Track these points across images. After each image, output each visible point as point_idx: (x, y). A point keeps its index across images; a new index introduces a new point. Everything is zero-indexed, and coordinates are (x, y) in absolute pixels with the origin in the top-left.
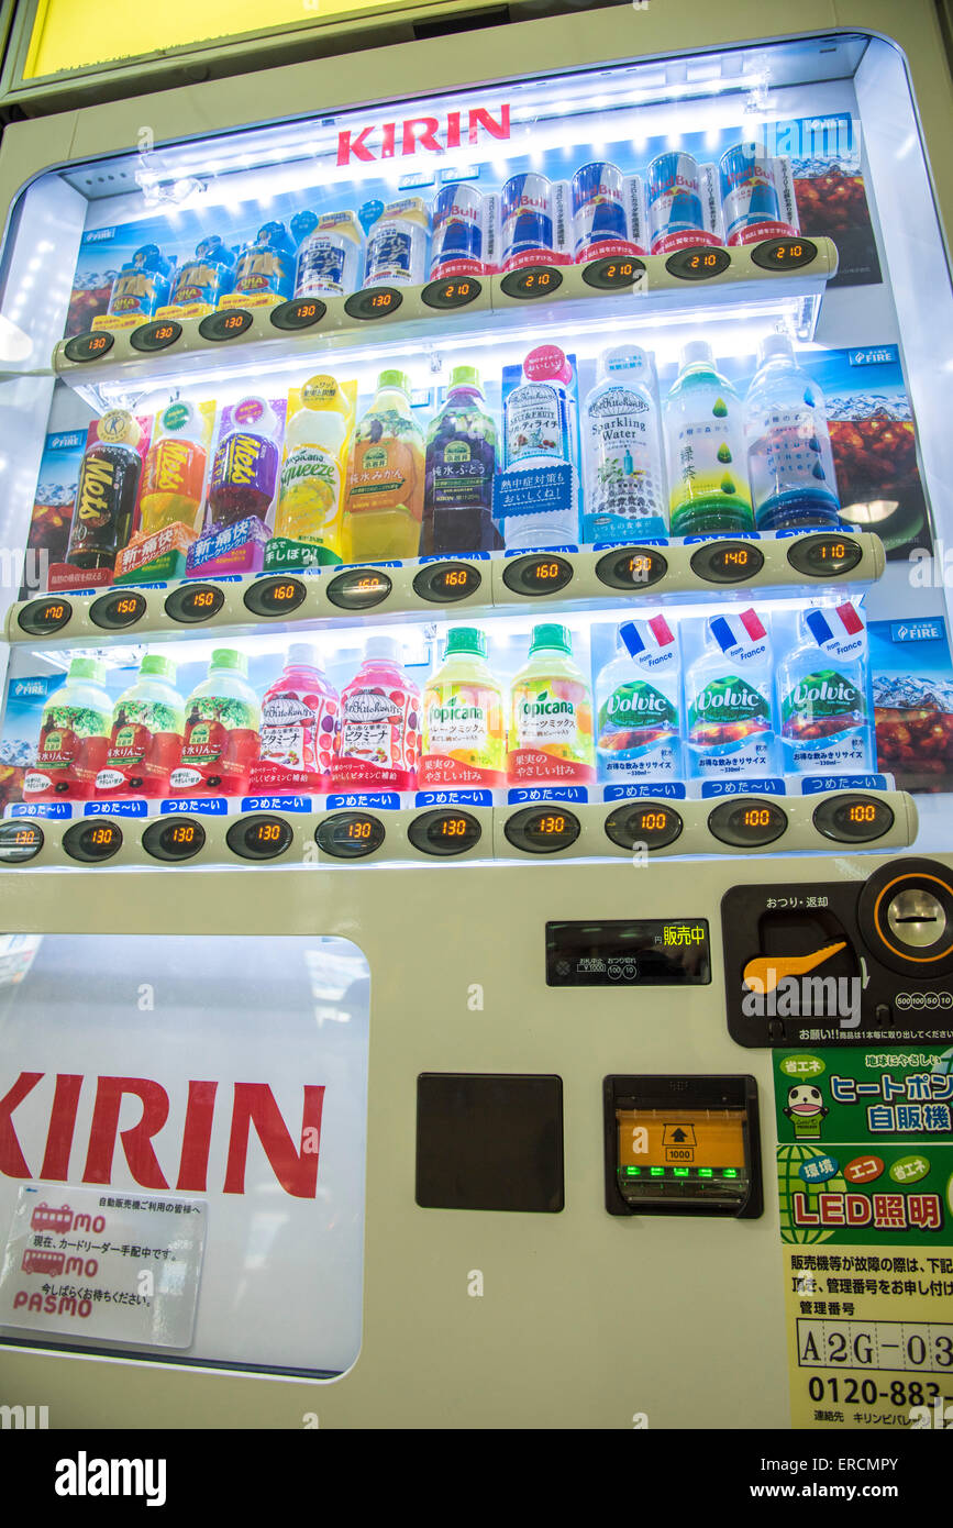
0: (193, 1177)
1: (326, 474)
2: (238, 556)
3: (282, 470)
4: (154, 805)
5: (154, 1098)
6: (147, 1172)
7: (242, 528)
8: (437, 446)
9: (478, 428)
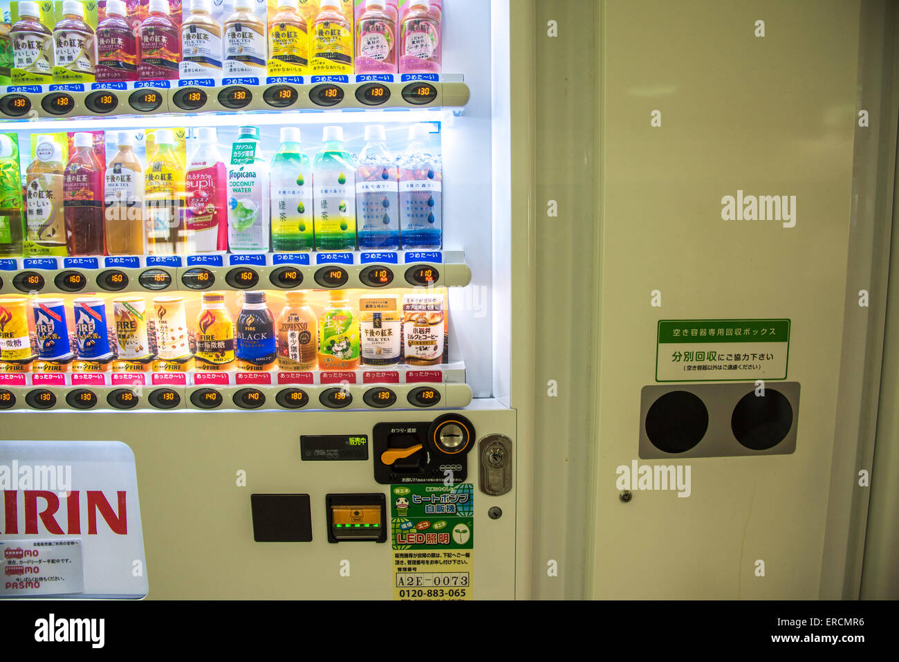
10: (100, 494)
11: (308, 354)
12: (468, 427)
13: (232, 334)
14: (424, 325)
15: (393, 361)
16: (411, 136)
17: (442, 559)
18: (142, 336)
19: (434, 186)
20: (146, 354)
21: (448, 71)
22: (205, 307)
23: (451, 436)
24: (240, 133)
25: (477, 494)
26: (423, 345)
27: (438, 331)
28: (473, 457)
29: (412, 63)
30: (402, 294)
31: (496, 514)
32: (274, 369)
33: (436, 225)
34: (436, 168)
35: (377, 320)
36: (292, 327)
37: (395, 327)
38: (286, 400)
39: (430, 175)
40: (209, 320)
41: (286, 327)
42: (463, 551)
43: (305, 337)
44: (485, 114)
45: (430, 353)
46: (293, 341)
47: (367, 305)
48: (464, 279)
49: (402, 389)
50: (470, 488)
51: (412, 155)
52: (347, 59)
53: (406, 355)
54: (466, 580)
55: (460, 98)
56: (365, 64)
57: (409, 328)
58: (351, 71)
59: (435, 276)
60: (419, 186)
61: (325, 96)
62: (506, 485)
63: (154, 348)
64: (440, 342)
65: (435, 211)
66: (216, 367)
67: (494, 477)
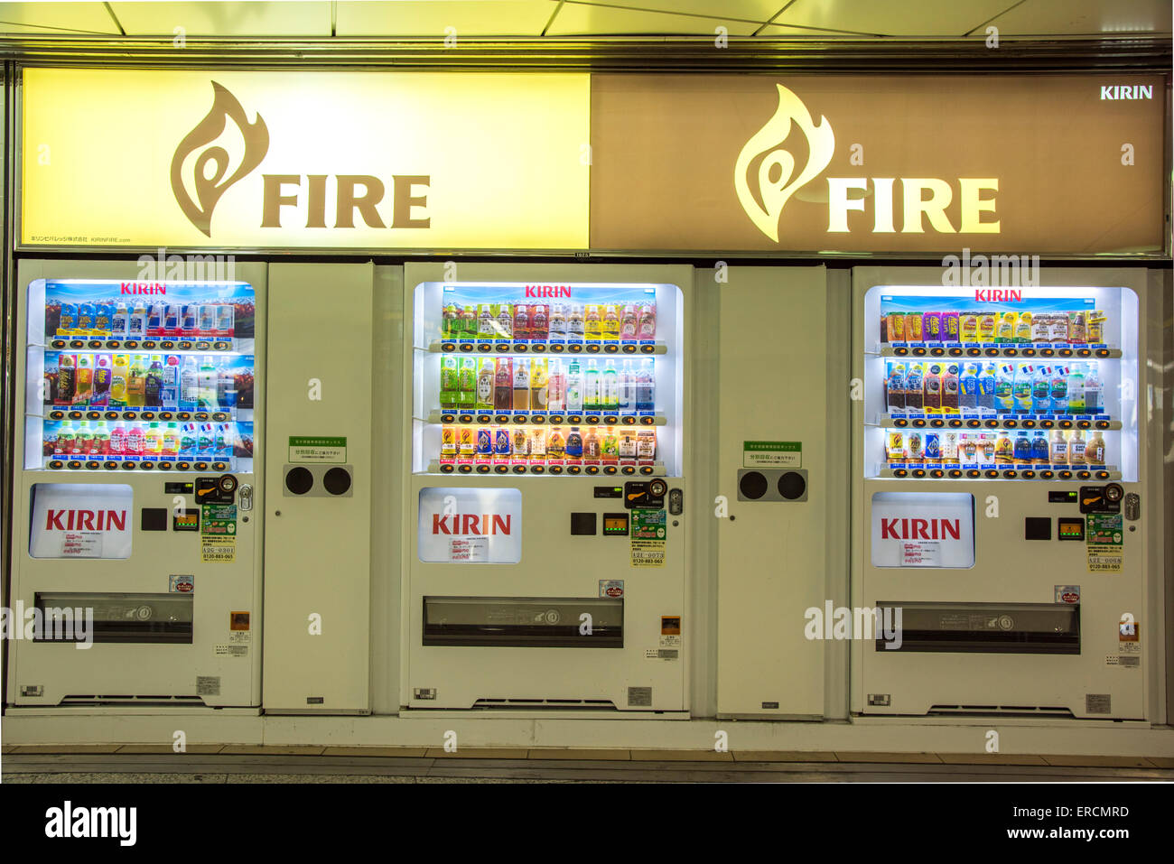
0: (100, 527)
1: (123, 383)
2: (102, 402)
3: (112, 380)
4: (87, 457)
5: (91, 514)
6: (90, 527)
7: (103, 395)
8: (147, 380)
9: (158, 374)
10: (498, 516)
11: (597, 453)
12: (664, 485)
13: (565, 446)
14: (646, 442)
15: (632, 457)
16: (643, 364)
17: (652, 545)
18: (525, 445)
19: (652, 385)
20: (526, 453)
21: (658, 339)
22: (554, 433)
23: (658, 488)
24: (572, 361)
25: (668, 515)
26: (646, 450)
27: (652, 445)
28: (666, 498)
29: (644, 336)
30: (639, 429)
31: (676, 524)
32: (583, 460)
33: (652, 401)
34: (652, 377)
35: (628, 439)
36: (592, 441)
37: (634, 442)
38: (589, 471)
39: (651, 381)
40: (556, 438)
41: (588, 442)
42: (662, 541)
43: (597, 446)
44: (674, 356)
45: (649, 454)
46: (592, 447)
47: (623, 433)
48: (663, 423)
49: (638, 468)
50: (665, 512)
51: (643, 371)
52: (616, 333)
53: (638, 455)
54: (663, 556)
55: (663, 351)
56: (626, 336)
57: (640, 443)
58: (619, 338)
59: (652, 421)
60: (646, 385)
61: (610, 349)
62: (680, 511)
63: (529, 451)
64: (653, 449)
65: (652, 395)
66: (558, 458)
67: (675, 508)
